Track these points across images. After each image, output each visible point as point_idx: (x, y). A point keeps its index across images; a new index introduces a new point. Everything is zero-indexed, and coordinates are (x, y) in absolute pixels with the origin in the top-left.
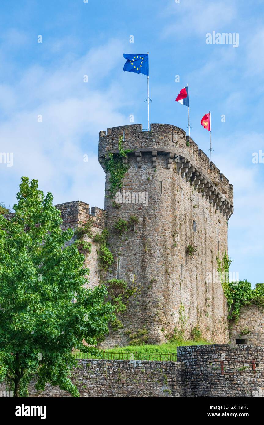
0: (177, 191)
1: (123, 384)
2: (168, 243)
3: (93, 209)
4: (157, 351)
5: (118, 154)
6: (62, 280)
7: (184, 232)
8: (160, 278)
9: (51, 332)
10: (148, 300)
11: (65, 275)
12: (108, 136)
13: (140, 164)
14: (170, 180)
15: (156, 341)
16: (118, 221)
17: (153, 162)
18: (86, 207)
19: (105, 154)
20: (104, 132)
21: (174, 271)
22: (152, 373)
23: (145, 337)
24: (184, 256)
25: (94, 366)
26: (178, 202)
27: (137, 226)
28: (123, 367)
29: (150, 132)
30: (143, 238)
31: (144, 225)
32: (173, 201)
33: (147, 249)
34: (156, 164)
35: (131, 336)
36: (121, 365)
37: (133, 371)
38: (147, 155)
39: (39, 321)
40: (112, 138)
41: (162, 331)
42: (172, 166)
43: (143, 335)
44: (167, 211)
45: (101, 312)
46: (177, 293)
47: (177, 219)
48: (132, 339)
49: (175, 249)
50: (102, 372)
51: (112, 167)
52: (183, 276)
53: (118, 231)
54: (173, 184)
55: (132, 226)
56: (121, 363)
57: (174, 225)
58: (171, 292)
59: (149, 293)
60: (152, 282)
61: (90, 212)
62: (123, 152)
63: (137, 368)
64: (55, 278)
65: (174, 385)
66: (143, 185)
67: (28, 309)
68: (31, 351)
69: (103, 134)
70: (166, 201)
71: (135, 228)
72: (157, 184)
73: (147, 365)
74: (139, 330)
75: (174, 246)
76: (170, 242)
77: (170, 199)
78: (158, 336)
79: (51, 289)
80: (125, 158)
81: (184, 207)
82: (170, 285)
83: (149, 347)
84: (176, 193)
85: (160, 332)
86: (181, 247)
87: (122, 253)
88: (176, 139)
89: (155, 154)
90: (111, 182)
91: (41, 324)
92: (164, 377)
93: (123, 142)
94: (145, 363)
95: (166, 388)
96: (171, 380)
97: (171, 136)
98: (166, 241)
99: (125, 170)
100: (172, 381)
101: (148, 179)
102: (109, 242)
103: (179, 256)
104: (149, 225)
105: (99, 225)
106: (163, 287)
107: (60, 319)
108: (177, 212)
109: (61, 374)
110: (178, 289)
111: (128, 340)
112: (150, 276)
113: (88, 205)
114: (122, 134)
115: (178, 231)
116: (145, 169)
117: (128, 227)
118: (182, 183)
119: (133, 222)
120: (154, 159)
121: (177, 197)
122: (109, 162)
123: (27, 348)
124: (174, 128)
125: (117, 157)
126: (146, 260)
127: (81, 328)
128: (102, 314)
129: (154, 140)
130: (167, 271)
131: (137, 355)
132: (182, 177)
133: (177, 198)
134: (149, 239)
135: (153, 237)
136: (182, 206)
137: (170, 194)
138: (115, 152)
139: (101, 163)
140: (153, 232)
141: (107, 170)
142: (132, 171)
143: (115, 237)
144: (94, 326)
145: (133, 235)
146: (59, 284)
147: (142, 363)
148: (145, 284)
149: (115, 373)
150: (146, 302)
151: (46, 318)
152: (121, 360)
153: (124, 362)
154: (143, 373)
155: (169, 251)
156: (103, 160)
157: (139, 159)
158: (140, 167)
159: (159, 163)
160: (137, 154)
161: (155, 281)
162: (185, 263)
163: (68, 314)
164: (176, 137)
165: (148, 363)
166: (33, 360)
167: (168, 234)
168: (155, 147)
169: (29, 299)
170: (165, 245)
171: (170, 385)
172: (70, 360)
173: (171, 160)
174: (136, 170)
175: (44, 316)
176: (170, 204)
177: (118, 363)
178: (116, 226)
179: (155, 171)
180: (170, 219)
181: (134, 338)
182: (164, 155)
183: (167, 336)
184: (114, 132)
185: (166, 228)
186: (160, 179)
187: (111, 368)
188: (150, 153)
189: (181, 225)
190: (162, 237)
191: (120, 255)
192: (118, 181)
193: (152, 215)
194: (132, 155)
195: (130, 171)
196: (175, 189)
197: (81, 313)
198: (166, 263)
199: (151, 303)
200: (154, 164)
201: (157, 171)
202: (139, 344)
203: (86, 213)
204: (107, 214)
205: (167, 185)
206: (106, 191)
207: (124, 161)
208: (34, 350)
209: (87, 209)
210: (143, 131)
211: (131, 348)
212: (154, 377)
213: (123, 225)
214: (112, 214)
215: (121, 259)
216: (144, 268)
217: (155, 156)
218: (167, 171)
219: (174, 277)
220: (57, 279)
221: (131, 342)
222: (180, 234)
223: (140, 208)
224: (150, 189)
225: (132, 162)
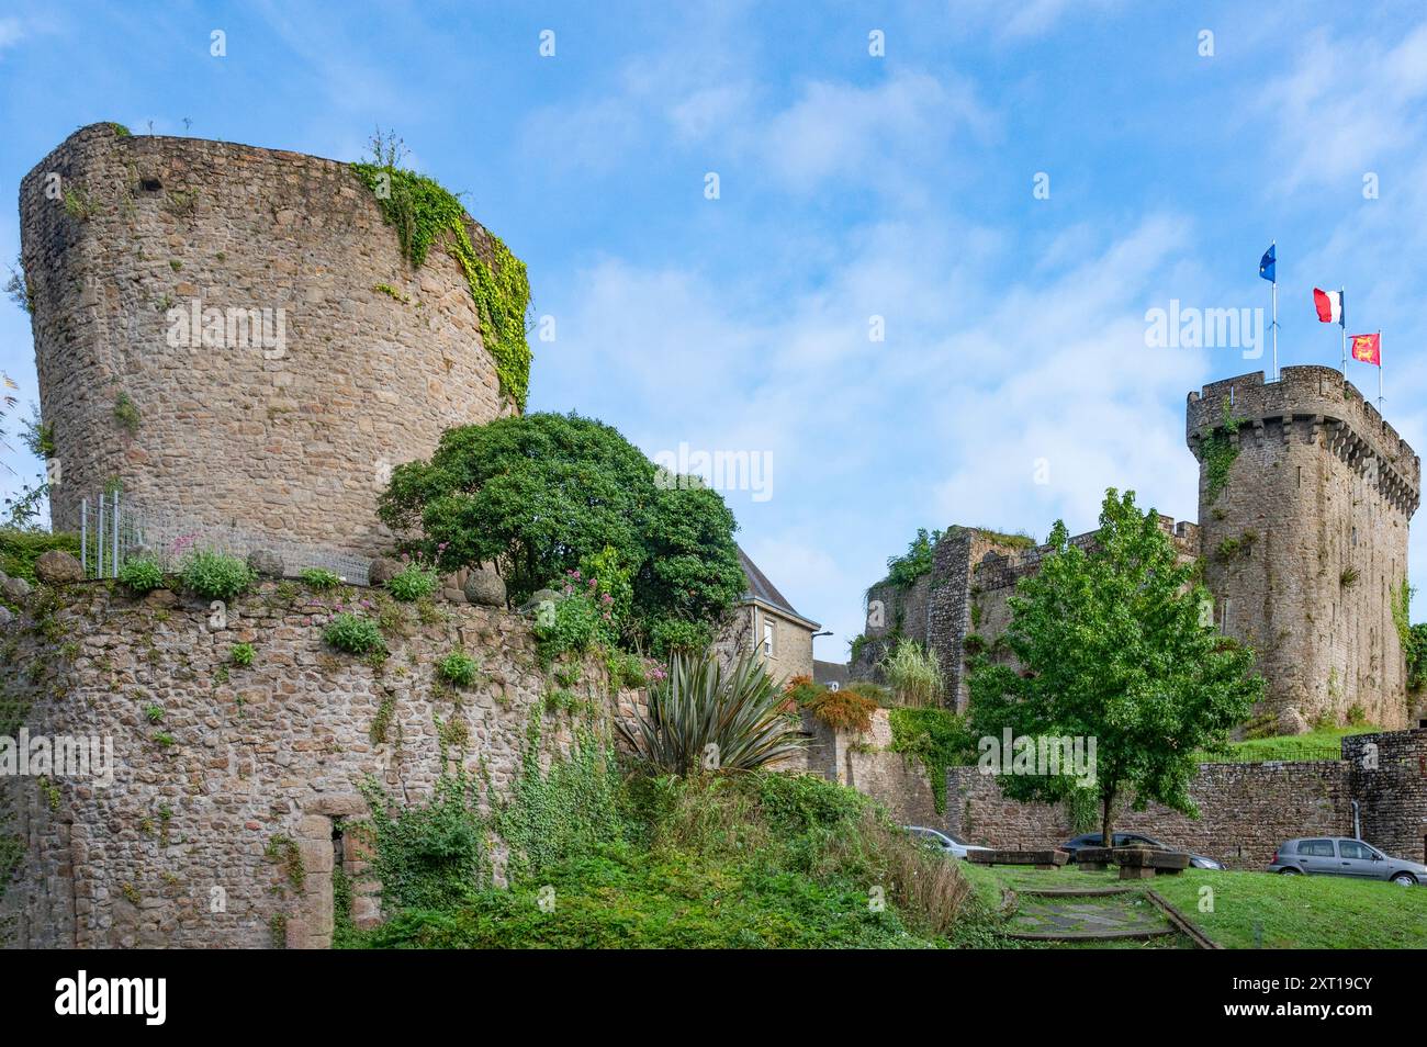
0: (1327, 480)
1: (1251, 798)
2: (1311, 570)
3: (1181, 526)
4: (1300, 745)
5: (1221, 428)
6: (1177, 645)
7: (1337, 549)
8: (1298, 629)
9: (1168, 725)
10: (1275, 665)
11: (1182, 637)
12: (1204, 399)
13: (1261, 440)
14: (1315, 462)
15: (1293, 730)
16: (1223, 541)
17: (1284, 434)
18: (1170, 523)
19: (1200, 430)
20: (1197, 394)
21: (1320, 614)
22: (1300, 779)
23: (1272, 725)
24: (1337, 589)
25: (1202, 774)
26: (1329, 499)
27: (1256, 546)
28: (1252, 772)
29: (1279, 384)
30: (1267, 566)
31: (1268, 543)
32: (1321, 498)
33: (1274, 582)
34: (1291, 437)
35: (1247, 724)
36: (1249, 770)
37: (1268, 777)
38: (1274, 422)
39: (1147, 709)
40: (1211, 401)
41: (1302, 713)
42: (1318, 439)
43: (1268, 721)
44: (1309, 515)
45: (1246, 689)
46: (1326, 651)
47: (1327, 529)
48: (1249, 729)
49: (1324, 578)
50: (1216, 781)
51: (1211, 452)
52: (1336, 623)
53: (1222, 558)
54: (1320, 470)
55: (1249, 547)
56: (1248, 766)
57: (1321, 537)
58: (1315, 651)
59: (1278, 655)
60: (1283, 635)
61: (1175, 531)
62: (1231, 424)
63: (1274, 772)
64: (1167, 643)
65: (1337, 797)
66: (1266, 475)
67: (1128, 692)
68: (1134, 755)
69: (1194, 398)
70: (1308, 498)
71: (1253, 550)
72: (1291, 472)
73: (1292, 768)
74: (1261, 714)
75: (1321, 573)
76: (1314, 568)
77: (1314, 495)
78: (1295, 721)
79: (1161, 659)
80: (1235, 433)
81: (1338, 506)
82: (1315, 638)
83: (1286, 739)
84: (1325, 483)
85: (1297, 715)
86: (1333, 574)
87: (1231, 593)
88: (1327, 389)
89: (1289, 419)
90: (1209, 477)
91: (1149, 713)
92: (1320, 785)
93: (1231, 406)
94: (1288, 765)
95: (1325, 801)
96: (1332, 789)
97: (1317, 385)
98: (1308, 567)
99: (1235, 454)
100: (1335, 791)
101: (1275, 465)
102: (1208, 578)
103: (1328, 591)
104: (1278, 542)
105: (1191, 550)
106: (1302, 643)
107: (1177, 704)
108: (1327, 516)
109: (1175, 787)
110: (1328, 644)
111: (1243, 731)
112: (1279, 627)
113: (1172, 519)
114: (1229, 394)
115: (1328, 548)
116: (1270, 448)
117: (1240, 550)
118: (1335, 465)
119: (1250, 539)
120: (1287, 429)
121: (1326, 490)
122: (1206, 444)
123: (1128, 751)
124: (1323, 370)
125: (1220, 433)
126: (1273, 601)
127: (1210, 716)
128: (1247, 693)
129: (1286, 396)
130: (1308, 616)
131: (1268, 753)
132: (1335, 454)
133: (1327, 492)
134: (1278, 566)
135: (1285, 563)
136: (1335, 504)
137: (1314, 487)
138: (1217, 425)
139: (1191, 447)
140: (1283, 554)
141: (1201, 457)
142: (1247, 453)
143: (1218, 568)
144: (1232, 713)
145: (1249, 561)
146: (1173, 651)
147: (1283, 765)
148: (1270, 639)
149: (1237, 782)
150: (1273, 669)
151: (1159, 703)
152: (1247, 763)
153: (1253, 765)
154: (1284, 780)
155: (1313, 583)
156: (1195, 441)
157: (1258, 432)
158: (1260, 446)
159: (1295, 435)
160: (1255, 424)
161: (1289, 634)
162: (1338, 599)
163: (1188, 697)
164: (1327, 385)
165: (1293, 764)
166: (1137, 767)
167: (1312, 555)
168: (1288, 409)
169: (1130, 677)
170: (1306, 573)
171: (1332, 797)
172: (1188, 765)
173: (1316, 428)
174: (1254, 452)
175: (1154, 701)
176: (1314, 504)
177: (1242, 766)
178: (1220, 550)
179: (1288, 450)
180: (1315, 529)
181: (1254, 728)
182: (1304, 419)
183: (1309, 721)
184: (1215, 391)
185: (1308, 545)
186: (1297, 463)
187: (1231, 775)
188: (1280, 419)
189: (1333, 537)
190: (1301, 561)
191: (1227, 596)
192: (1223, 473)
193: (1282, 525)
194: (1247, 427)
195: (1242, 455)
196: (1323, 476)
197: (1214, 693)
198: (1307, 603)
199: (1281, 671)
200: (1286, 438)
201: (1292, 449)
202: (1263, 737)
203: (1170, 532)
204: (1202, 530)
205: (1309, 472)
206: (1200, 492)
207: (1232, 438)
208: (1138, 752)
209: (1172, 527)
210: (1266, 383)
211: (1256, 742)
212: (1304, 786)
213: (1233, 547)
214: (1213, 530)
215: (1229, 603)
216: (1268, 615)
217: (1288, 424)
218: (1308, 447)
219: (1321, 625)
220: (1171, 644)
221: (1248, 734)
222: (1331, 552)
223: (1262, 516)
224: (1278, 481)
225: (1248, 440)
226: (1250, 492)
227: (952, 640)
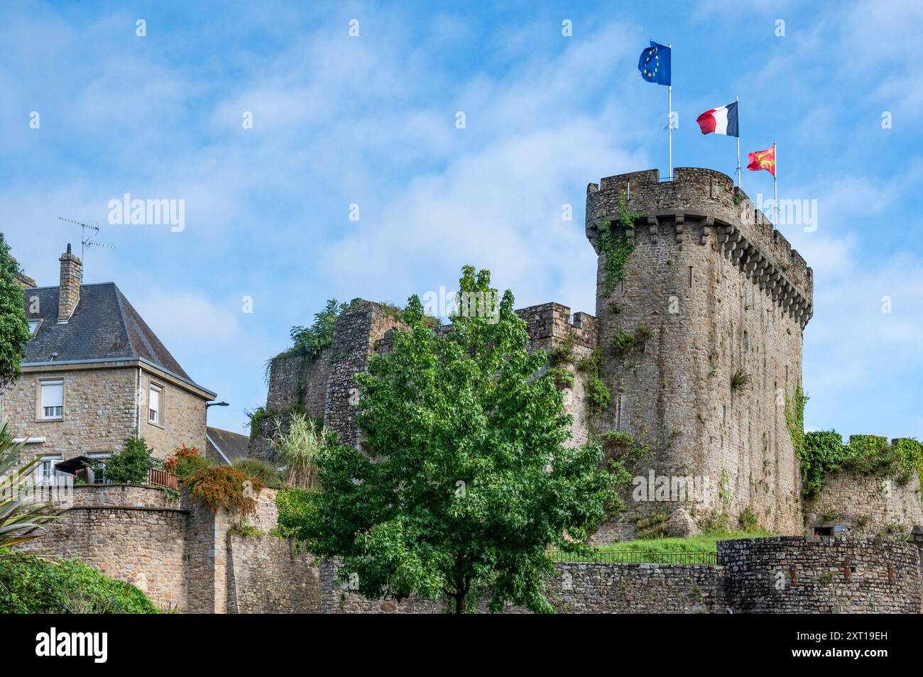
0: (718, 282)
1: (628, 602)
2: (702, 370)
3: (577, 316)
4: (684, 547)
5: (618, 221)
6: (528, 435)
7: (728, 352)
8: (688, 428)
9: (512, 519)
10: (667, 464)
11: (533, 427)
12: (602, 192)
13: (655, 238)
14: (706, 264)
15: (683, 533)
16: (618, 335)
17: (677, 233)
18: (566, 312)
19: (597, 222)
20: (596, 186)
21: (711, 416)
22: (677, 584)
23: (664, 525)
24: (728, 390)
25: (581, 573)
26: (719, 301)
27: (650, 342)
28: (629, 574)
29: (673, 183)
30: (660, 363)
31: (661, 340)
32: (711, 299)
33: (666, 380)
34: (683, 237)
35: (640, 524)
36: (626, 572)
37: (645, 580)
38: (667, 221)
39: (493, 502)
40: (608, 194)
41: (692, 515)
42: (709, 240)
43: (659, 522)
44: (700, 315)
45: (593, 485)
46: (716, 453)
47: (717, 330)
48: (641, 529)
49: (714, 379)
50: (594, 582)
51: (608, 245)
52: (727, 425)
53: (618, 352)
54: (711, 271)
55: (642, 343)
56: (625, 567)
57: (712, 339)
58: (706, 452)
59: (669, 454)
60: (675, 435)
61: (571, 321)
62: (627, 219)
63: (651, 575)
64: (518, 432)
65: (712, 603)
66: (659, 273)
67: (475, 482)
68: (481, 551)
69: (593, 189)
70: (699, 299)
71: (646, 347)
72: (683, 272)
73: (669, 571)
74: (653, 513)
75: (711, 374)
76: (705, 368)
77: (705, 296)
78: (686, 523)
79: (510, 450)
80: (631, 228)
81: (729, 308)
82: (705, 439)
83: (671, 541)
84: (715, 285)
85: (688, 517)
86: (723, 376)
87: (625, 389)
88: (717, 192)
89: (681, 219)
90: (606, 269)
91: (496, 506)
92: (695, 590)
93: (628, 201)
94: (664, 568)
95: (700, 608)
96: (707, 594)
97: (708, 188)
98: (699, 367)
99: (631, 248)
100: (710, 597)
101: (669, 263)
102: (603, 371)
103: (719, 393)
104: (670, 340)
105: (587, 342)
106: (693, 444)
107: (526, 497)
108: (718, 318)
109: (529, 587)
110: (719, 446)
111: (635, 531)
112: (671, 426)
113: (569, 309)
114: (625, 188)
115: (719, 350)
116: (664, 246)
117: (634, 345)
118: (726, 268)
119: (644, 335)
120: (679, 228)
121: (717, 291)
122: (604, 236)
123: (474, 545)
124: (713, 174)
125: (617, 226)
126: (665, 399)
127: (561, 512)
128: (595, 490)
129: (679, 196)
130: (699, 417)
131: (651, 555)
132: (727, 258)
133: (718, 294)
134: (670, 364)
135: (678, 362)
136: (726, 306)
137: (705, 288)
138: (614, 218)
139: (590, 238)
140: (676, 353)
141: (599, 249)
142: (642, 249)
143: (614, 362)
144: (582, 509)
145: (642, 357)
146: (524, 441)
147: (660, 568)
148: (662, 438)
149: (615, 584)
150: (665, 468)
151: (505, 496)
152: (625, 564)
153: (631, 567)
154: (661, 584)
155: (704, 384)
156: (594, 232)
157: (653, 229)
158: (655, 243)
159: (688, 235)
160: (650, 220)
161: (680, 433)
162: (729, 402)
163: (539, 490)
164: (717, 190)
165: (669, 567)
166: (484, 564)
167: (703, 355)
168: (680, 209)
169: (476, 467)
170: (697, 373)
171: (707, 604)
172: (543, 564)
173: (707, 230)
174: (648, 248)
175: (500, 494)
176: (705, 305)
177: (620, 567)
178: (615, 343)
179: (680, 249)
180: (705, 330)
181: (646, 528)
182: (696, 220)
183: (700, 524)
184: (613, 185)
185: (699, 345)
186: (688, 263)
187: (609, 576)
188: (672, 218)
189: (724, 339)
190: (692, 360)
191: (622, 391)
192: (619, 267)
193: (675, 323)
194: (641, 223)
195: (638, 250)
196: (714, 279)
197: (559, 487)
198: (698, 403)
199: (673, 470)
200: (679, 237)
201: (685, 248)
202: (654, 537)
203: (566, 322)
204: (599, 323)
205: (700, 272)
206: (598, 284)
207: (628, 233)
208: (486, 548)
209: (568, 316)
210: (661, 181)
211: (640, 543)
212: (680, 590)
213: (627, 342)
214: (609, 323)
215: (624, 398)
216: (661, 413)
217: (680, 223)
218: (700, 247)
219: (712, 427)
220: (521, 434)
221: (641, 533)
222: (722, 354)
223: (655, 313)
224: (672, 279)
225: (642, 235)
226: (645, 288)
227: (350, 418)
